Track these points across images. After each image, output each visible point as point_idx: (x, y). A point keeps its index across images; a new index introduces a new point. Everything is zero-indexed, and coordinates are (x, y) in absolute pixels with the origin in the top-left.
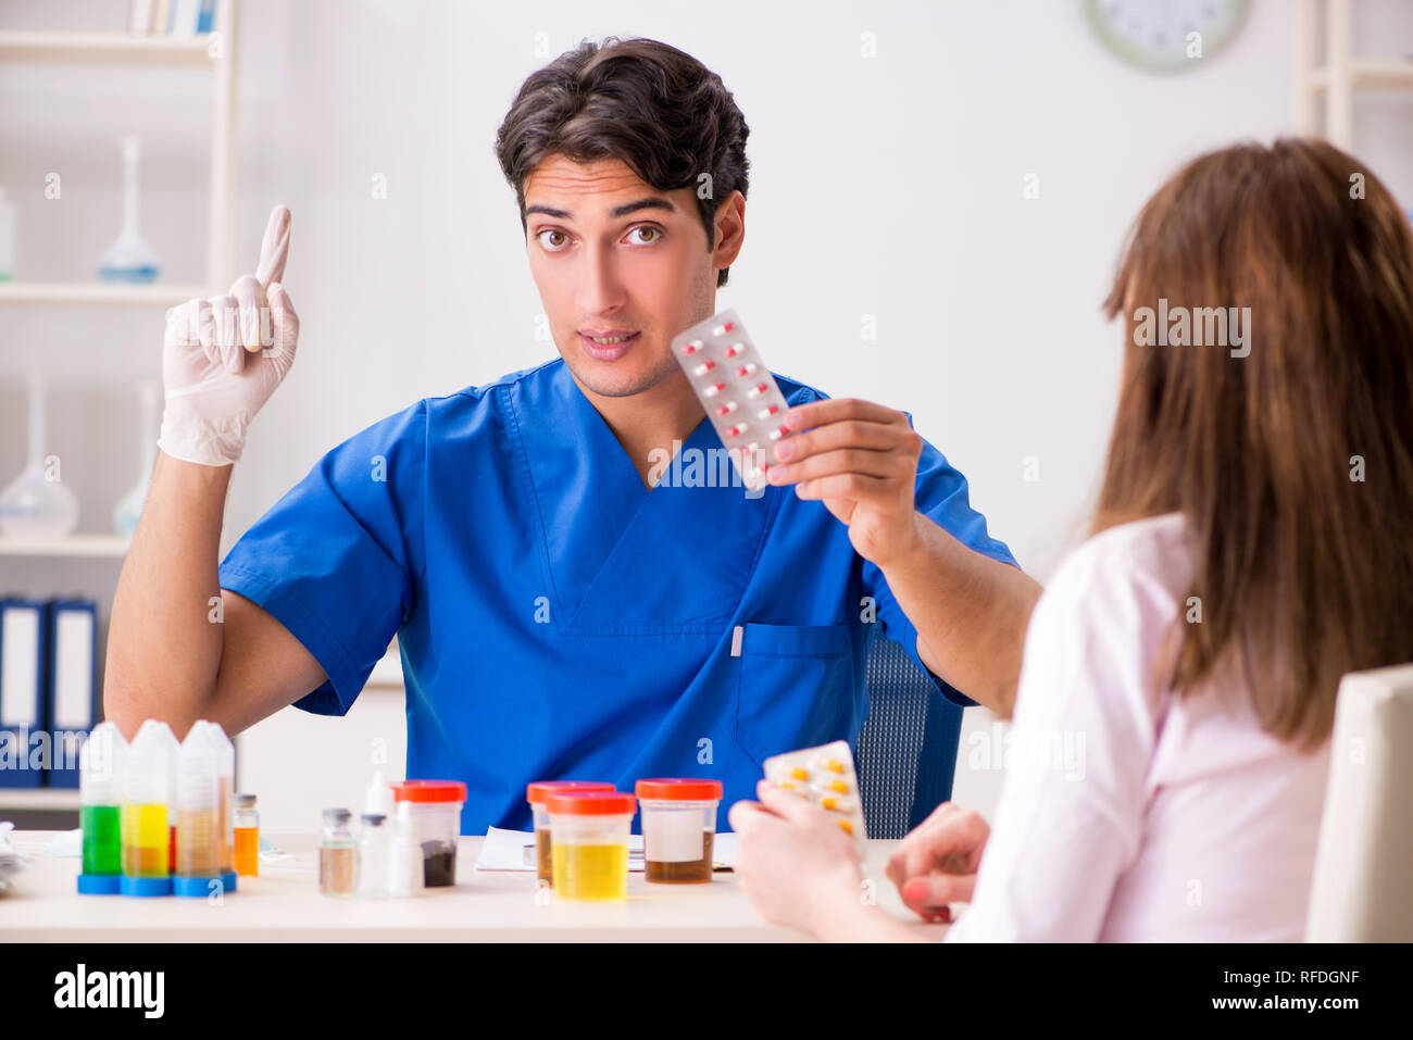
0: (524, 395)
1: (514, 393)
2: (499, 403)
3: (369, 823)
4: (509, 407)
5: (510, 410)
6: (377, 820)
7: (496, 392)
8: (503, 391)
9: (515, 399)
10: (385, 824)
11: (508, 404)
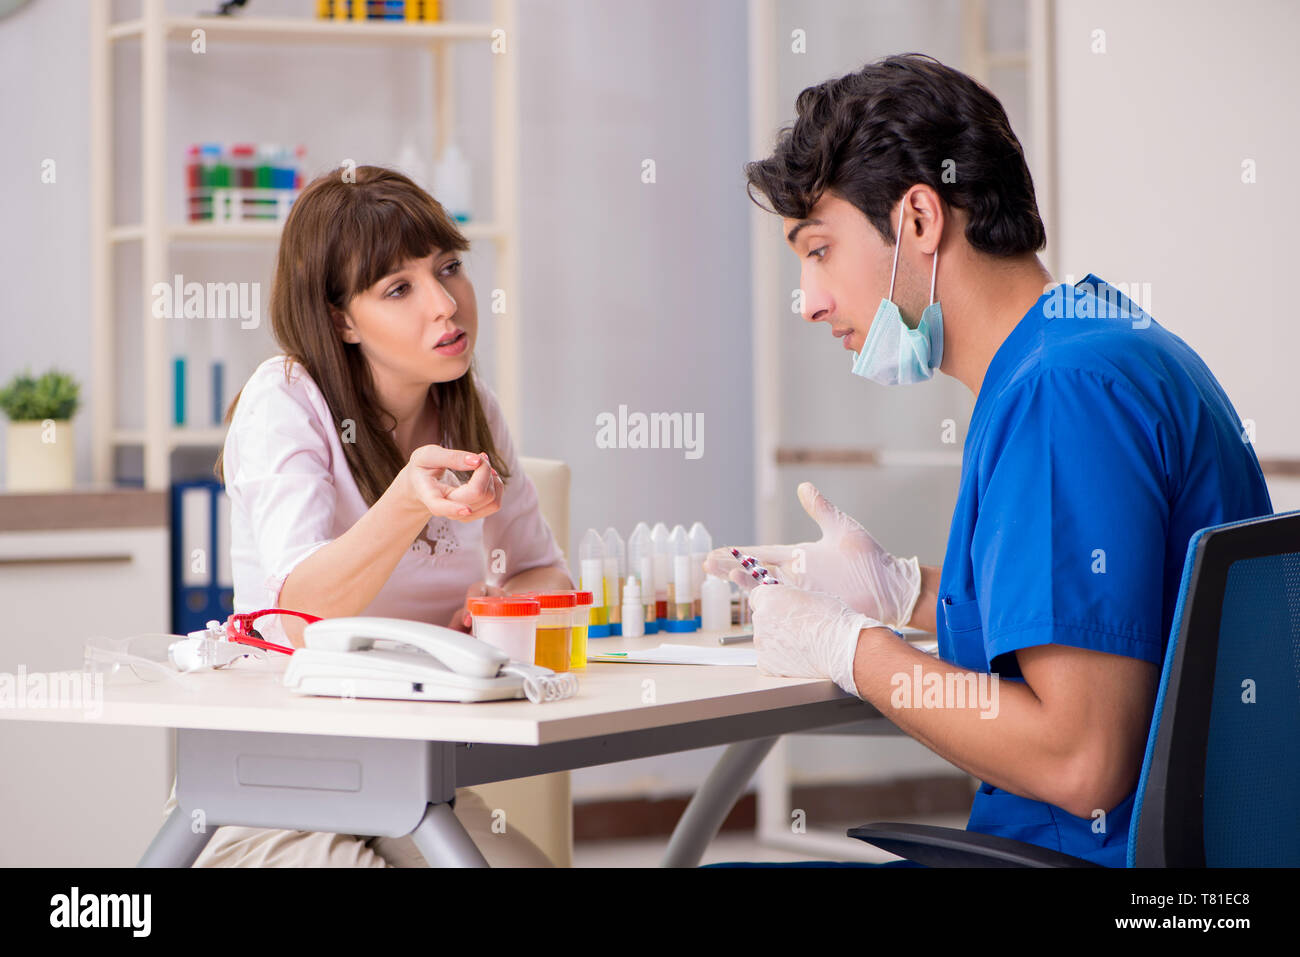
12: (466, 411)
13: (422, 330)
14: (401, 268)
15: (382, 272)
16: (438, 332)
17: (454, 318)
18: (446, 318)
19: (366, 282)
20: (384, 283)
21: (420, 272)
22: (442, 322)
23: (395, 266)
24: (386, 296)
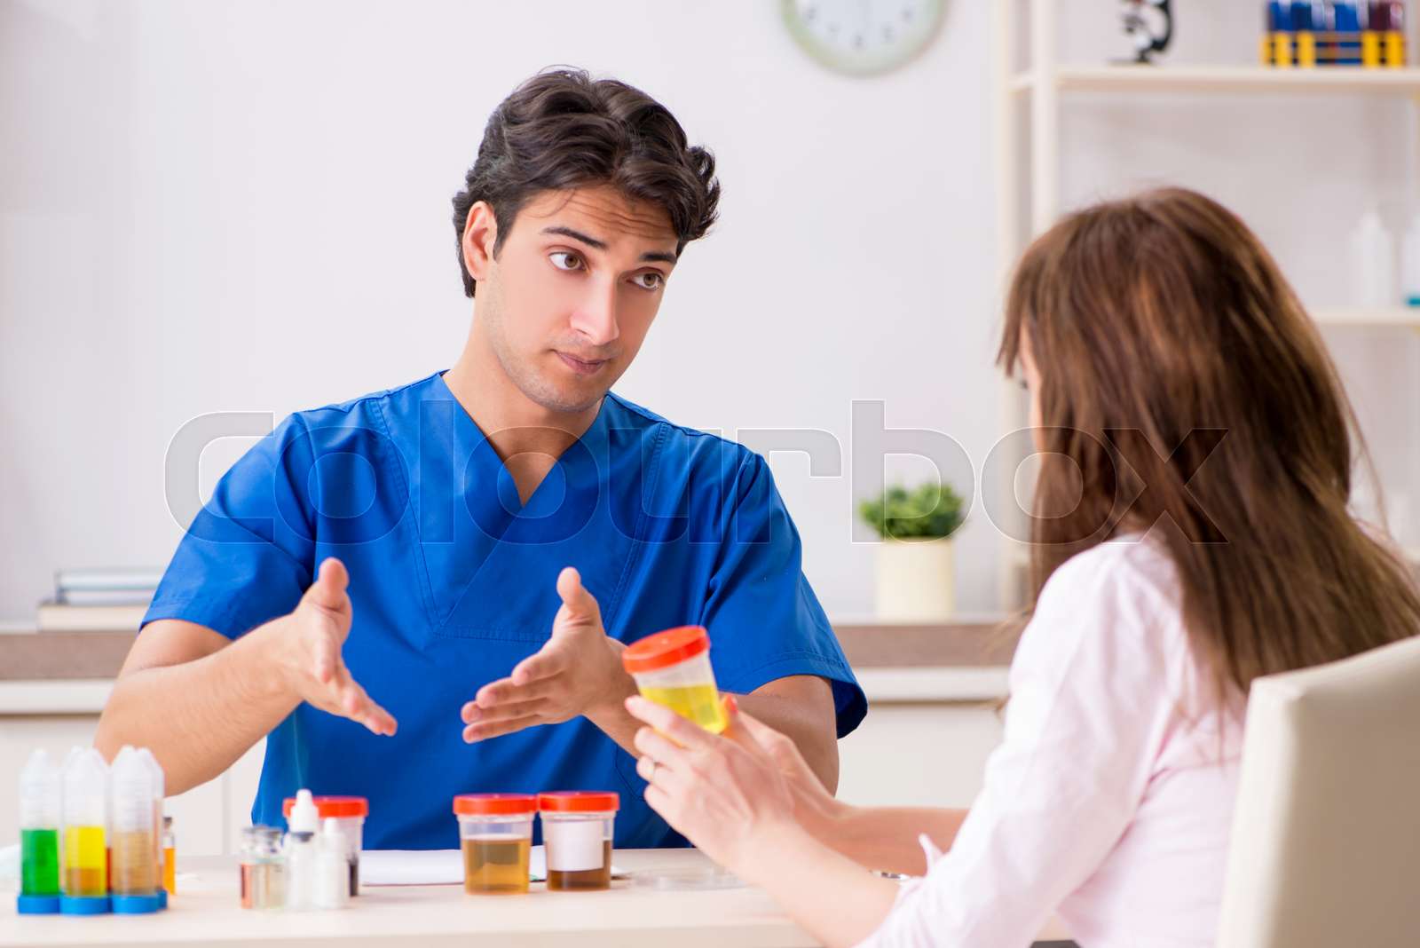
0: (394, 408)
1: (384, 405)
2: (369, 414)
3: (297, 840)
4: (379, 418)
5: (381, 420)
6: (306, 837)
7: (364, 404)
8: (372, 403)
9: (385, 410)
10: (315, 840)
11: (379, 415)
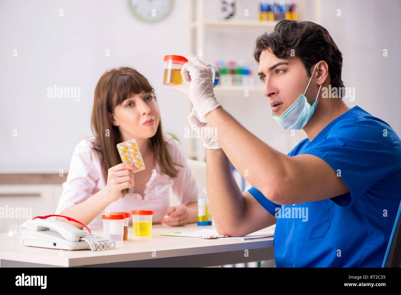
12: (161, 150)
13: (139, 118)
14: (131, 97)
15: (124, 98)
16: (145, 119)
17: (150, 114)
18: (147, 114)
19: (119, 102)
20: (125, 102)
21: (138, 99)
22: (145, 116)
23: (129, 96)
24: (126, 106)
